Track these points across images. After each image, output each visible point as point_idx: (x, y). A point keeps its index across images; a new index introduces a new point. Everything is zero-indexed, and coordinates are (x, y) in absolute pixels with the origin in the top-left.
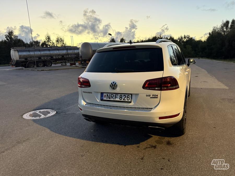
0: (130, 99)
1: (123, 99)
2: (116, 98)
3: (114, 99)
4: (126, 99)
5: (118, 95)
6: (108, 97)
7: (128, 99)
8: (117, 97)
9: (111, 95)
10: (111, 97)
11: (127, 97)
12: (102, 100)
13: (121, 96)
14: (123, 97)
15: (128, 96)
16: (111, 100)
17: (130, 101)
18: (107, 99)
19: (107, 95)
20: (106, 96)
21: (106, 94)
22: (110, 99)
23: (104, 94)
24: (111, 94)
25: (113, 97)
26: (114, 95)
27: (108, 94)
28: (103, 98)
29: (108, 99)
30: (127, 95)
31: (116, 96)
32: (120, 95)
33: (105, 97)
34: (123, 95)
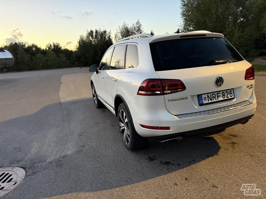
0: (233, 94)
1: (226, 97)
2: (218, 97)
3: (217, 99)
4: (229, 96)
5: (220, 93)
6: (209, 99)
7: (231, 95)
8: (220, 96)
9: (213, 95)
10: (213, 97)
11: (230, 94)
12: (201, 104)
13: (223, 94)
14: (226, 94)
15: (231, 92)
16: (214, 101)
17: (233, 97)
18: (208, 101)
19: (208, 96)
20: (206, 97)
21: (206, 96)
22: (212, 101)
23: (203, 96)
24: (211, 94)
25: (215, 97)
26: (216, 93)
27: (208, 94)
28: (203, 101)
29: (210, 101)
30: (229, 91)
31: (218, 95)
32: (222, 92)
33: (205, 100)
34: (225, 92)
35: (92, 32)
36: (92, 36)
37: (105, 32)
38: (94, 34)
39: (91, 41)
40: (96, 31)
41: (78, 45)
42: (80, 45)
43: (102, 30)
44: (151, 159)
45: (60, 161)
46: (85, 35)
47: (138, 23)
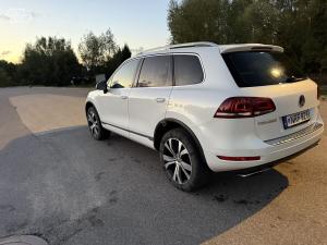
1: (304, 118)
6: (292, 121)
7: (308, 116)
12: (286, 128)
22: (294, 124)
23: (288, 118)
27: (291, 116)
28: (287, 124)
35: (44, 39)
36: (44, 46)
37: (63, 41)
38: (47, 43)
39: (42, 51)
40: (50, 39)
41: (23, 56)
42: (26, 57)
43: (59, 38)
44: (221, 200)
45: (94, 217)
46: (33, 43)
47: (109, 32)
